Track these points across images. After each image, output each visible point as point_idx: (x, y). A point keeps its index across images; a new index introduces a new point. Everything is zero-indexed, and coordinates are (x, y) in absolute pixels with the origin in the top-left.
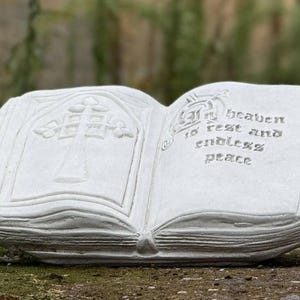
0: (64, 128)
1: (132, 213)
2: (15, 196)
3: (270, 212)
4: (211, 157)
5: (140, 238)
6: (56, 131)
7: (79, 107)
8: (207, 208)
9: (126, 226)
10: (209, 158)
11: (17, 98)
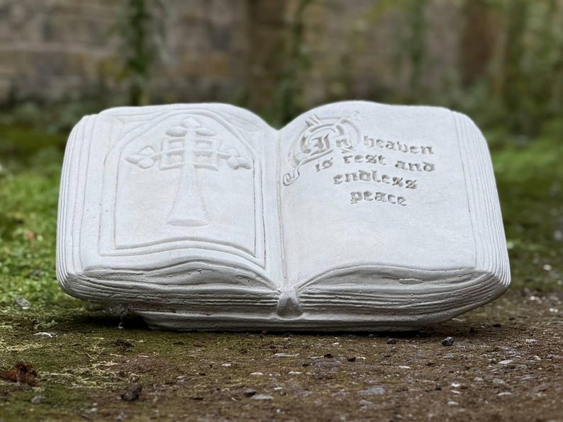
0: (165, 157)
1: (268, 265)
2: (120, 242)
3: (445, 265)
4: (357, 196)
5: (281, 297)
6: (155, 159)
7: (179, 129)
8: (367, 260)
9: (264, 282)
10: (356, 197)
11: (94, 116)
